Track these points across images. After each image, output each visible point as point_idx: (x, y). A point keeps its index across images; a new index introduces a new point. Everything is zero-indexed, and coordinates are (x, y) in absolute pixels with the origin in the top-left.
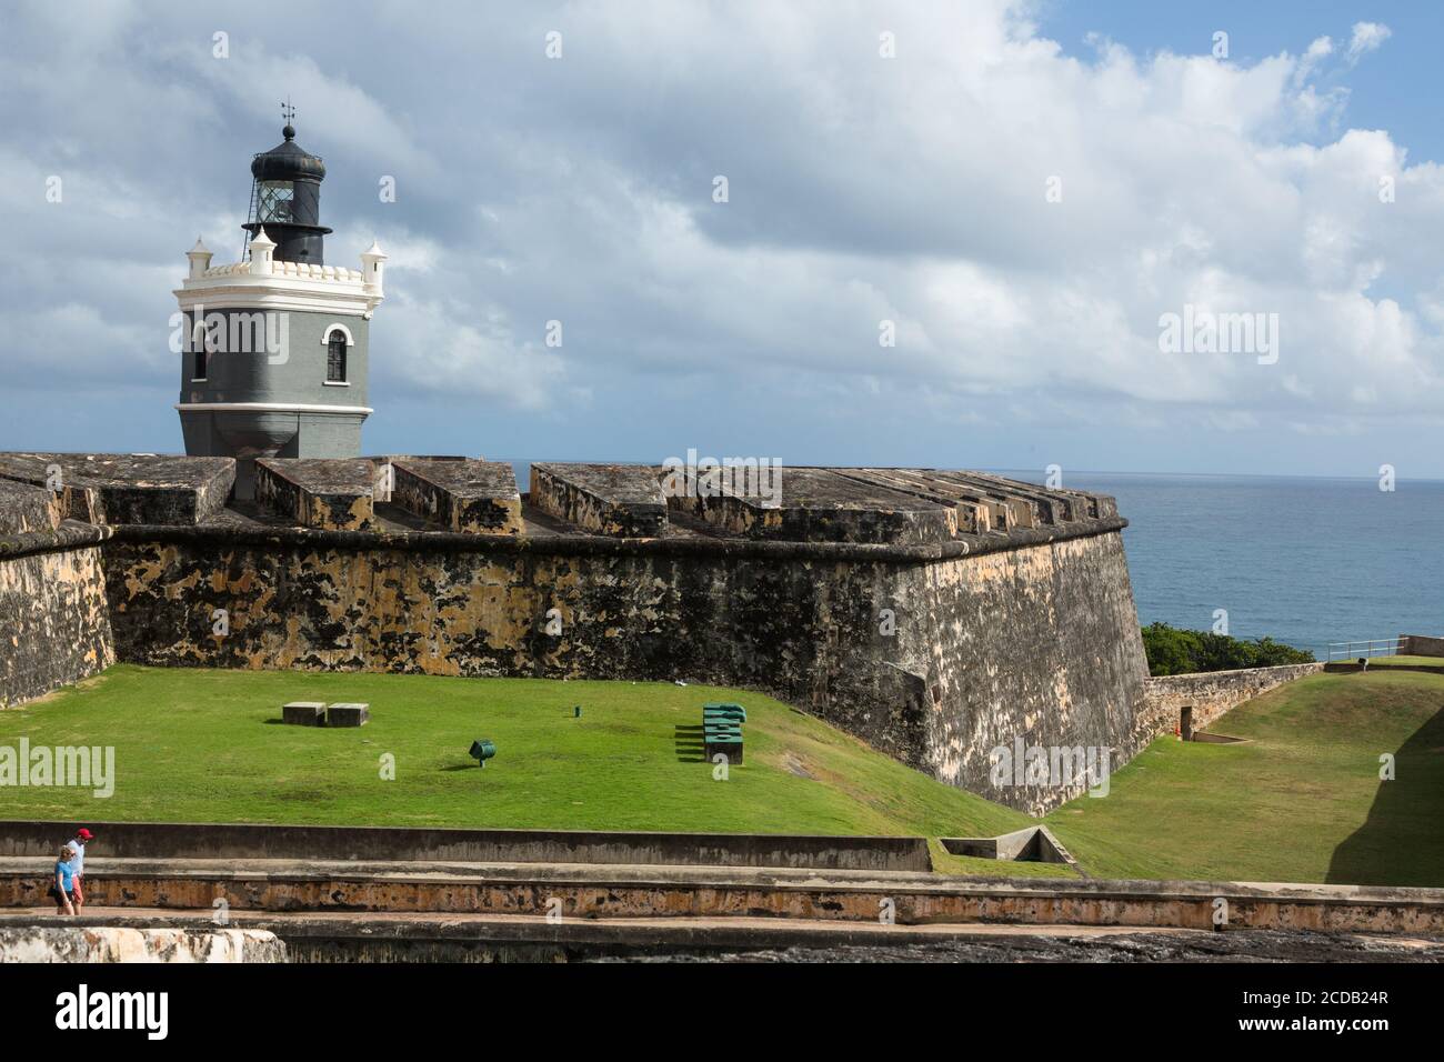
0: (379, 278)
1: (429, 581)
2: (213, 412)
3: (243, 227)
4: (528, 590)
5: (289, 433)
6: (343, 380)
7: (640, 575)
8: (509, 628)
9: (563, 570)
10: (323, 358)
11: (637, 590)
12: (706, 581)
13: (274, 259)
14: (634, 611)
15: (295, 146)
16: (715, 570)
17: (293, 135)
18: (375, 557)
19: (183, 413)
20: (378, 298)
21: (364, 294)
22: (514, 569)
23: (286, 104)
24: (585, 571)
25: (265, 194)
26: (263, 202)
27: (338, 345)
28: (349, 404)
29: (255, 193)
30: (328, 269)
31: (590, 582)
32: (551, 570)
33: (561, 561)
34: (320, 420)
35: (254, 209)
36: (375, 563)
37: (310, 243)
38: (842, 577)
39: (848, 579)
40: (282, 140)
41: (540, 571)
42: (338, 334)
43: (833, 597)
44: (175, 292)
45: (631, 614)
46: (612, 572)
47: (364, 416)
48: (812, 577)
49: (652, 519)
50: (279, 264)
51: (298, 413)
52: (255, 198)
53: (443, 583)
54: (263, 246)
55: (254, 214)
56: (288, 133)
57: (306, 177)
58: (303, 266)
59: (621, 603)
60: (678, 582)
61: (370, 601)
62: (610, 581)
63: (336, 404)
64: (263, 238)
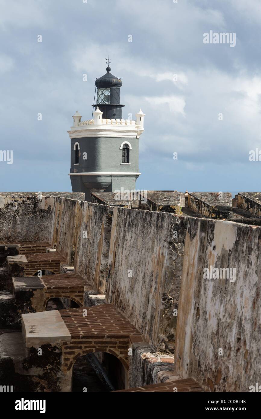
0: (142, 123)
2: (81, 176)
3: (92, 106)
5: (108, 183)
6: (128, 162)
10: (121, 154)
13: (102, 118)
15: (111, 75)
17: (110, 70)
19: (71, 176)
20: (142, 131)
21: (136, 129)
23: (107, 59)
25: (100, 93)
26: (99, 96)
27: (126, 149)
28: (131, 172)
29: (96, 93)
30: (123, 120)
34: (120, 178)
35: (96, 99)
37: (116, 111)
40: (106, 72)
42: (126, 145)
44: (68, 132)
47: (137, 176)
50: (104, 120)
51: (111, 175)
52: (96, 95)
54: (98, 114)
55: (96, 101)
56: (108, 70)
57: (114, 86)
58: (113, 120)
63: (126, 172)
64: (98, 111)
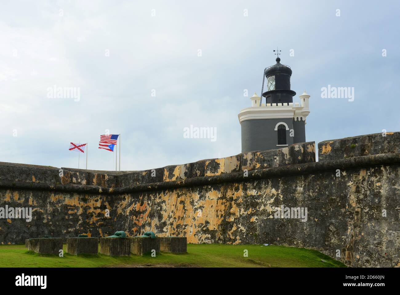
1: (193, 200)
4: (224, 200)
7: (266, 188)
8: (216, 219)
9: (237, 189)
11: (264, 196)
12: (294, 188)
14: (262, 207)
16: (298, 182)
18: (178, 191)
22: (220, 191)
24: (245, 189)
31: (246, 194)
32: (232, 190)
33: (237, 185)
36: (178, 194)
38: (363, 177)
39: (367, 178)
41: (229, 190)
43: (358, 191)
45: (261, 209)
46: (255, 188)
48: (347, 179)
49: (272, 158)
53: (197, 200)
59: (257, 204)
60: (282, 190)
61: (175, 211)
62: (254, 192)
